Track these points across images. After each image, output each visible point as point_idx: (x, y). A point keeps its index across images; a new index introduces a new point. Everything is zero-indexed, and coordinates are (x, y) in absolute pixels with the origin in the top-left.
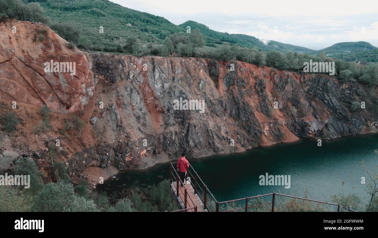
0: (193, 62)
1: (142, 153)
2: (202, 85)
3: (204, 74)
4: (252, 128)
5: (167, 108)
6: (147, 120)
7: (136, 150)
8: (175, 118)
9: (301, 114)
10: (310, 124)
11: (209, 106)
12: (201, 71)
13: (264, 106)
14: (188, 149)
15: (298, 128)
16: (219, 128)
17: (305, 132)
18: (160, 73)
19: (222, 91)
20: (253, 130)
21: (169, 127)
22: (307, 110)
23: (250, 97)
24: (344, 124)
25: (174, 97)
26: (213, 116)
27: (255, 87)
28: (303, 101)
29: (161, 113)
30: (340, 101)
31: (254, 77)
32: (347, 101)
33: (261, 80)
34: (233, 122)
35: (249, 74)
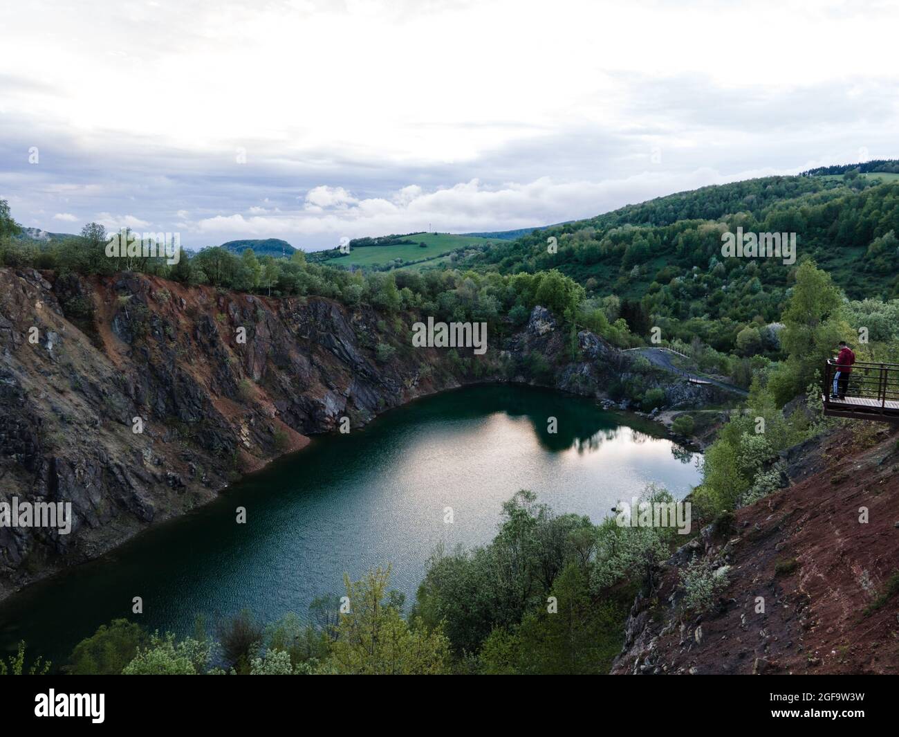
0: (5, 278)
2: (54, 346)
3: (49, 314)
4: (216, 438)
9: (300, 384)
10: (322, 402)
11: (91, 401)
12: (38, 305)
13: (225, 379)
15: (302, 416)
16: (138, 454)
17: (316, 421)
19: (117, 355)
20: (219, 441)
22: (308, 376)
23: (190, 363)
26: (114, 426)
27: (195, 337)
28: (298, 357)
30: (357, 347)
31: (186, 311)
32: (368, 345)
33: (206, 318)
34: (165, 433)
35: (174, 304)
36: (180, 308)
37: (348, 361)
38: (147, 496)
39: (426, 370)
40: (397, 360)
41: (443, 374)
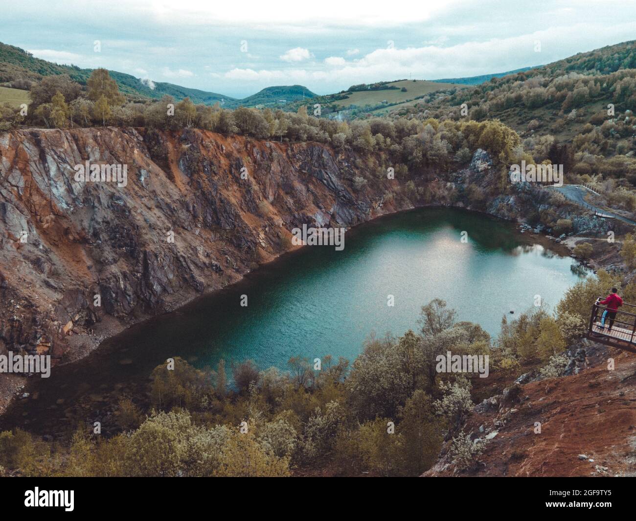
0: (116, 135)
1: (66, 330)
2: (145, 178)
3: (142, 158)
4: (243, 239)
5: (91, 231)
6: (55, 263)
7: (55, 327)
8: (113, 247)
9: (300, 205)
10: (313, 218)
11: (167, 215)
12: (136, 152)
13: (250, 200)
14: (153, 299)
16: (195, 249)
18: (58, 164)
19: (182, 185)
20: (245, 242)
21: (108, 267)
22: (305, 199)
23: (228, 190)
24: (350, 211)
25: (100, 208)
26: (180, 231)
27: (231, 172)
28: (299, 186)
29: (80, 243)
30: (340, 179)
31: (225, 154)
32: (348, 178)
33: (238, 159)
34: (211, 236)
35: (217, 149)
36: (221, 152)
37: (333, 189)
38: (200, 276)
39: (389, 196)
40: (369, 189)
41: (402, 199)
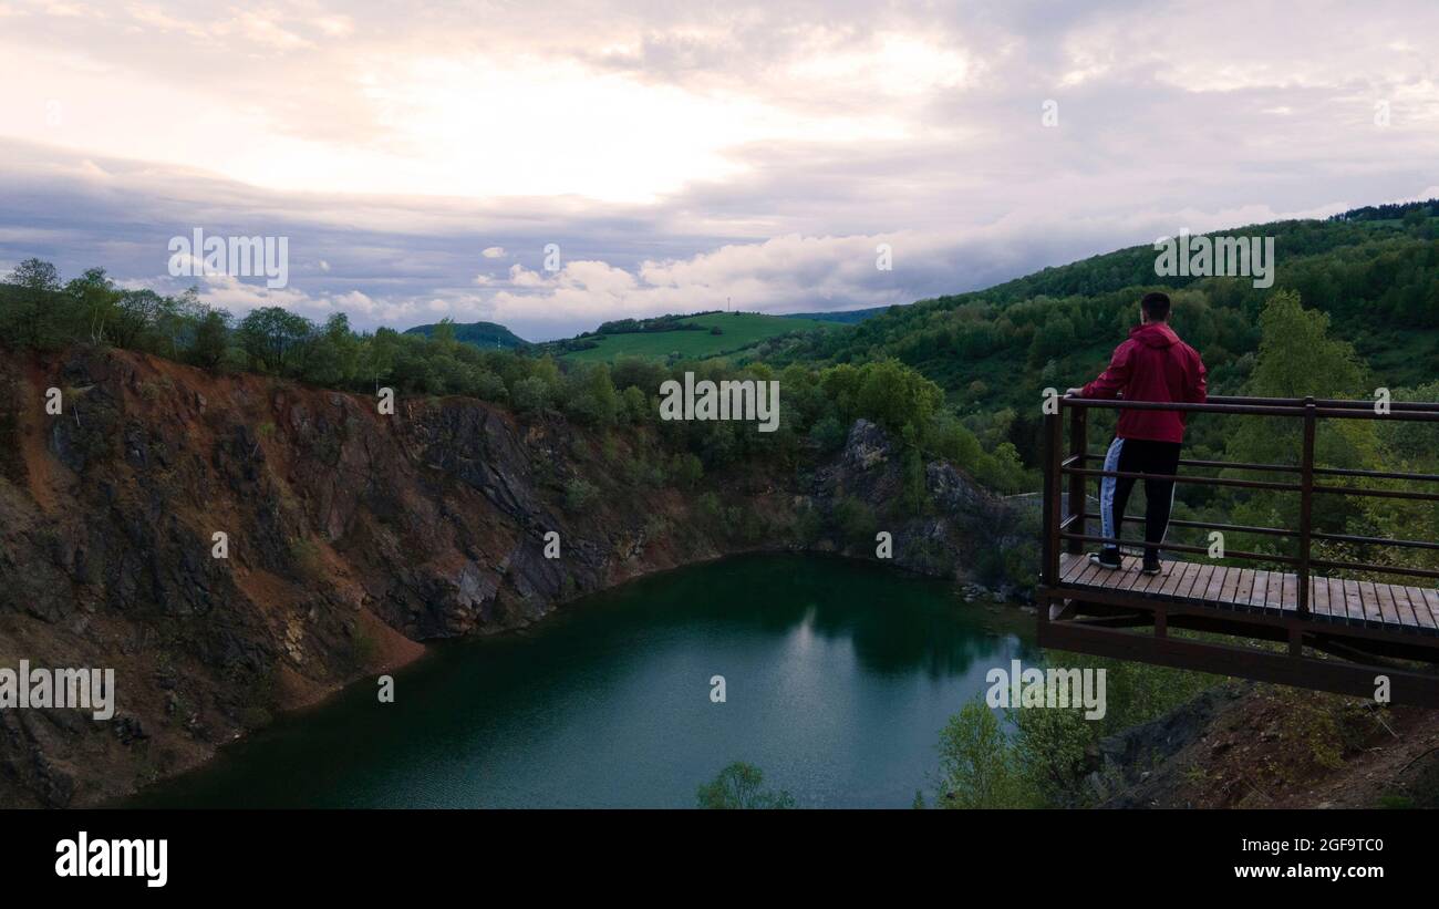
4: (231, 644)
9: (416, 549)
10: (454, 583)
13: (268, 536)
15: (414, 607)
17: (441, 616)
19: (49, 493)
20: (238, 650)
22: (432, 535)
23: (201, 508)
28: (416, 502)
30: (532, 486)
31: (205, 418)
32: (552, 483)
33: (241, 429)
34: (128, 636)
35: (181, 404)
36: (193, 411)
37: (512, 509)
38: (65, 758)
40: (606, 510)
41: (690, 536)
